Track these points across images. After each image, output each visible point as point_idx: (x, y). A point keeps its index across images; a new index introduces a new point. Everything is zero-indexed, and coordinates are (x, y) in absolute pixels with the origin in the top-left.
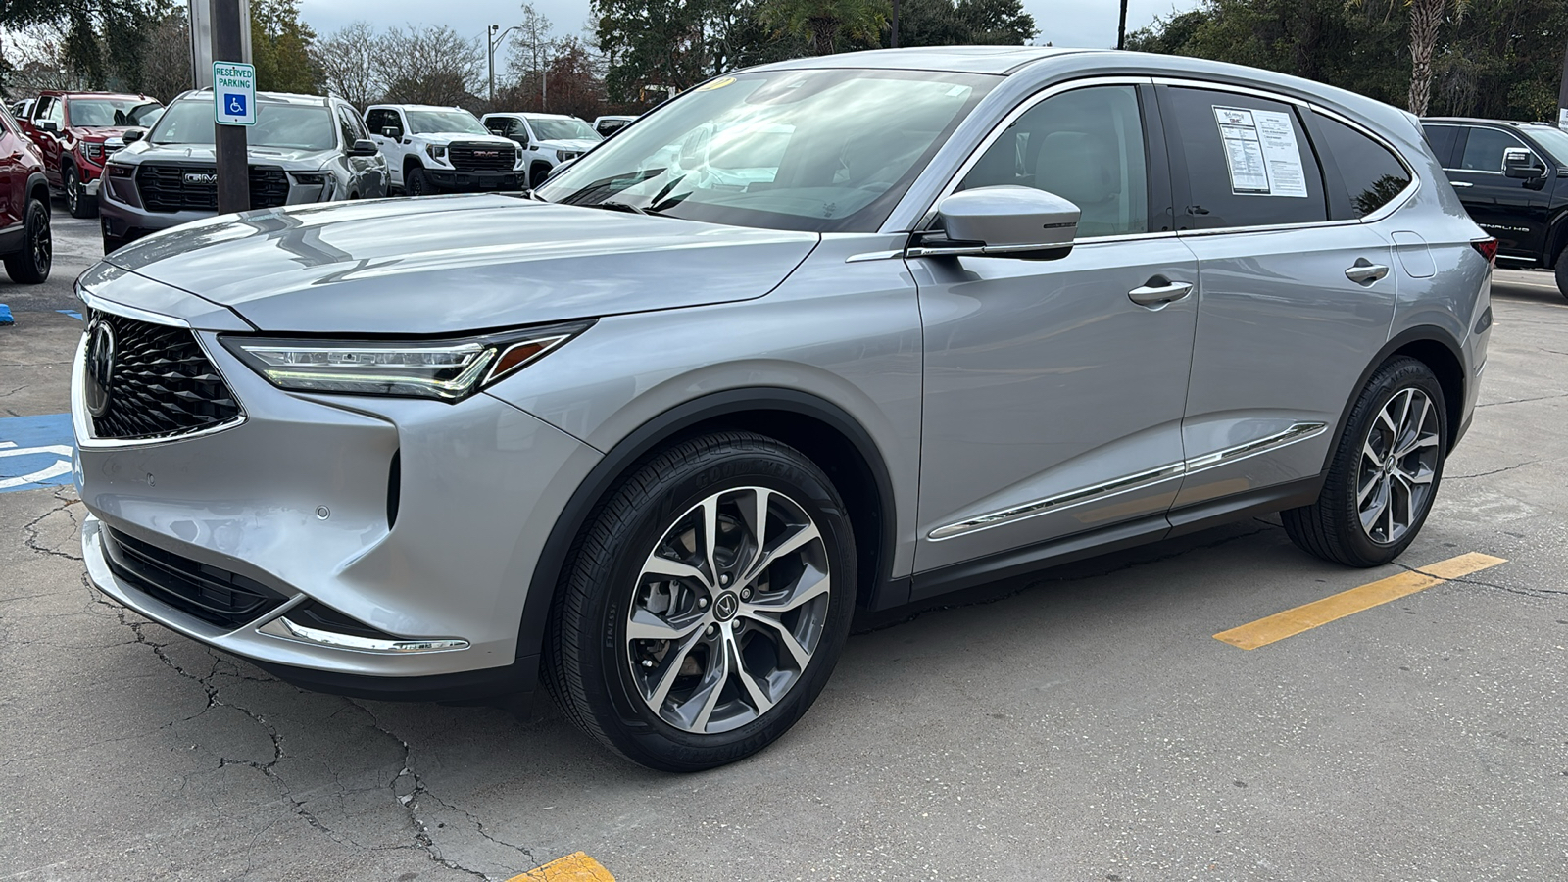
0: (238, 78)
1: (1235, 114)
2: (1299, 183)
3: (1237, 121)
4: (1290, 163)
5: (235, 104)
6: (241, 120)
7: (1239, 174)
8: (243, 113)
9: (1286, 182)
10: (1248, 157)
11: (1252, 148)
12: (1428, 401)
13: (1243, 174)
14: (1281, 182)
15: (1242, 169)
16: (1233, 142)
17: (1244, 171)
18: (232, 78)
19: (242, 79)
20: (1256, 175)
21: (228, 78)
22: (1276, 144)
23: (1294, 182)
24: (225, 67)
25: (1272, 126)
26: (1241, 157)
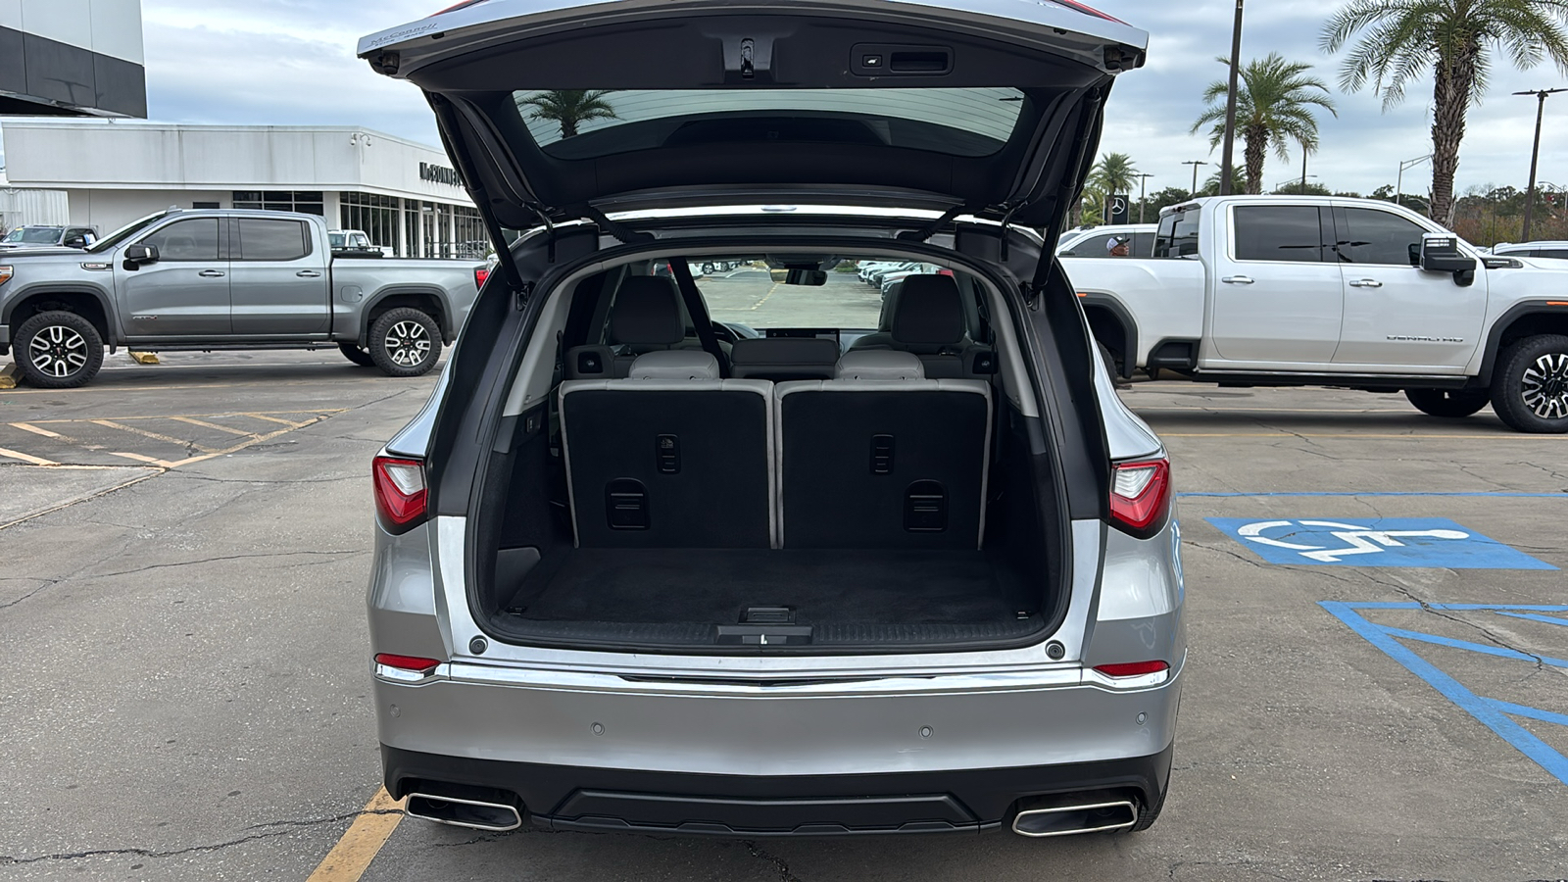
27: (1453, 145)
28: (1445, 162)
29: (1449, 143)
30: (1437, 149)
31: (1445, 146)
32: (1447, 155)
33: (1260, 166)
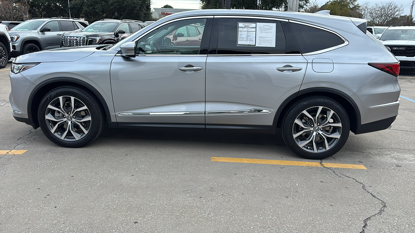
2: (272, 43)
3: (248, 26)
4: (269, 37)
7: (242, 40)
9: (265, 43)
11: (251, 33)
20: (250, 41)
22: (265, 32)
23: (269, 42)
25: (264, 27)
26: (245, 36)
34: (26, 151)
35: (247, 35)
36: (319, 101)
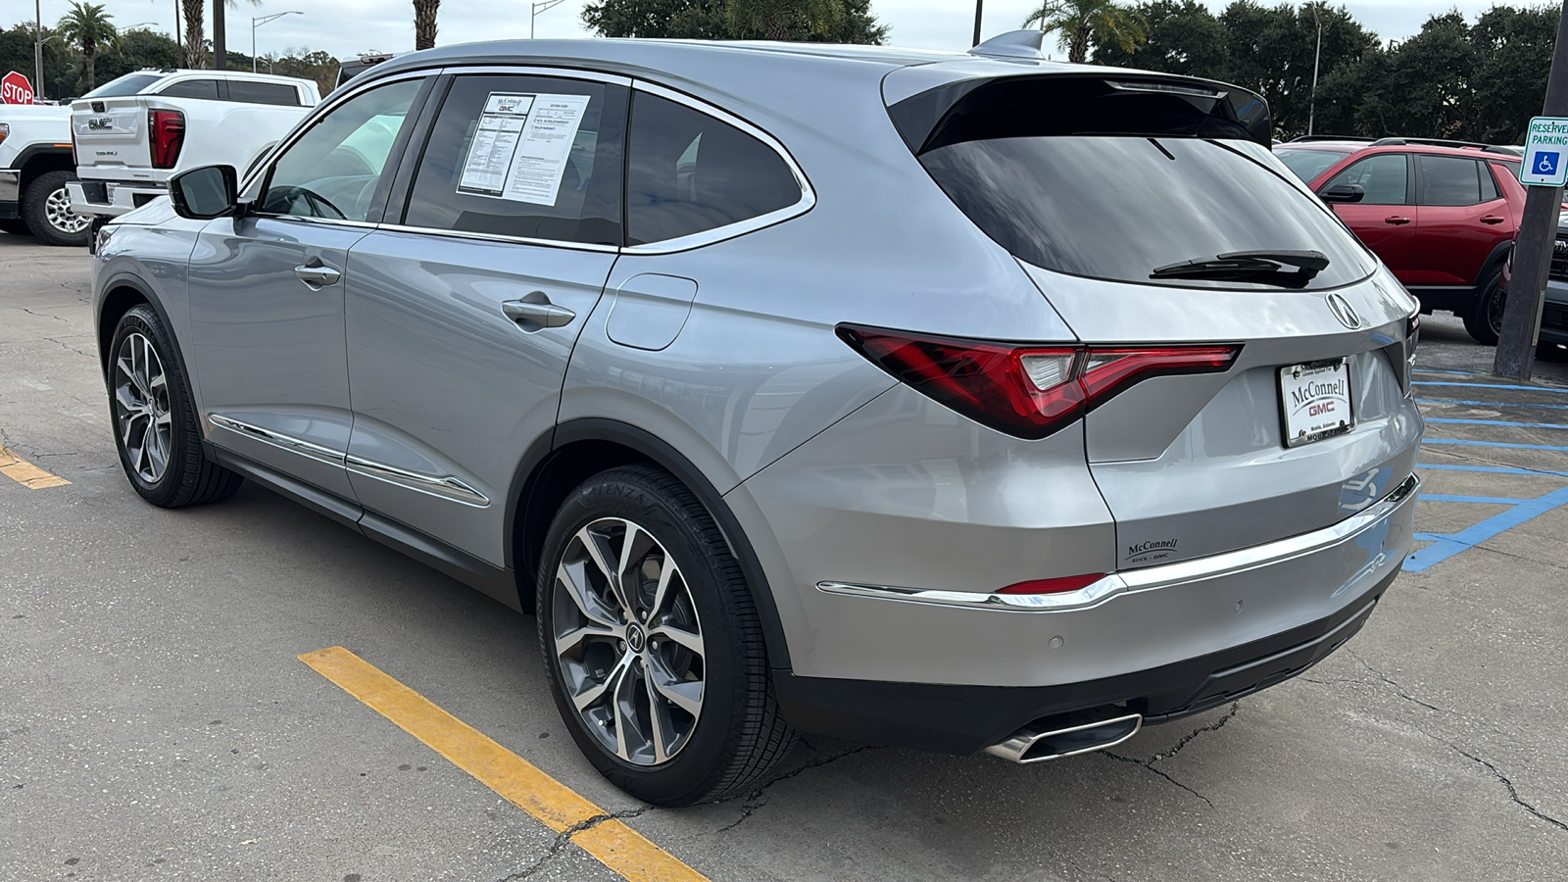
0: (1555, 134)
1: (507, 100)
2: (549, 186)
3: (509, 109)
4: (547, 161)
5: (1545, 163)
6: (1549, 180)
7: (473, 170)
8: (1553, 172)
9: (530, 184)
10: (495, 151)
11: (506, 141)
12: (670, 565)
13: (478, 171)
14: (523, 183)
15: (479, 164)
16: (487, 132)
17: (481, 168)
18: (1549, 135)
19: (1561, 135)
20: (493, 173)
21: (1543, 135)
22: (543, 136)
23: (542, 185)
24: (1543, 122)
26: (485, 151)
27: (433, 12)
28: (428, 28)
29: (429, 9)
30: (419, 14)
31: (426, 12)
32: (428, 21)
33: (201, 12)
34: (57, 481)
35: (495, 146)
36: (625, 489)
